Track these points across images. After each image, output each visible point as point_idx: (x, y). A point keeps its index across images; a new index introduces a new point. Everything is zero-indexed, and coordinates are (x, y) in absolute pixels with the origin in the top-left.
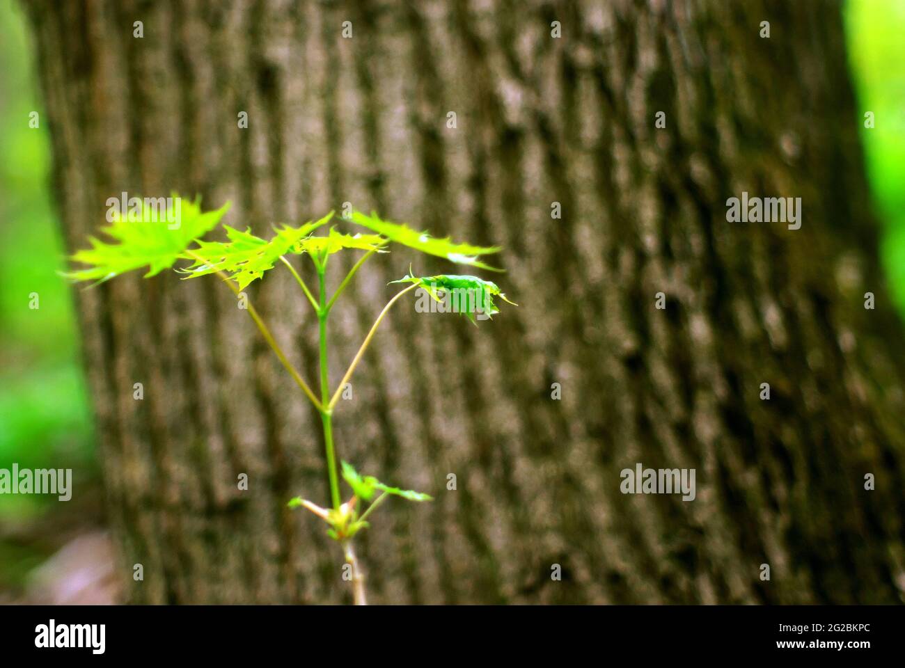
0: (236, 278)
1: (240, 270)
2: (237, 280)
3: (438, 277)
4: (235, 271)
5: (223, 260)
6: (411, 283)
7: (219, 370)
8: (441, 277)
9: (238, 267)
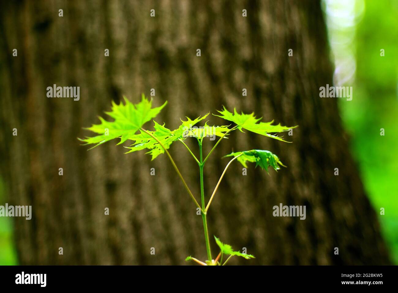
0: (151, 153)
1: (155, 148)
2: (151, 154)
3: (251, 151)
4: (152, 148)
5: (149, 141)
6: (233, 157)
7: (91, 235)
8: (253, 151)
9: (154, 146)
